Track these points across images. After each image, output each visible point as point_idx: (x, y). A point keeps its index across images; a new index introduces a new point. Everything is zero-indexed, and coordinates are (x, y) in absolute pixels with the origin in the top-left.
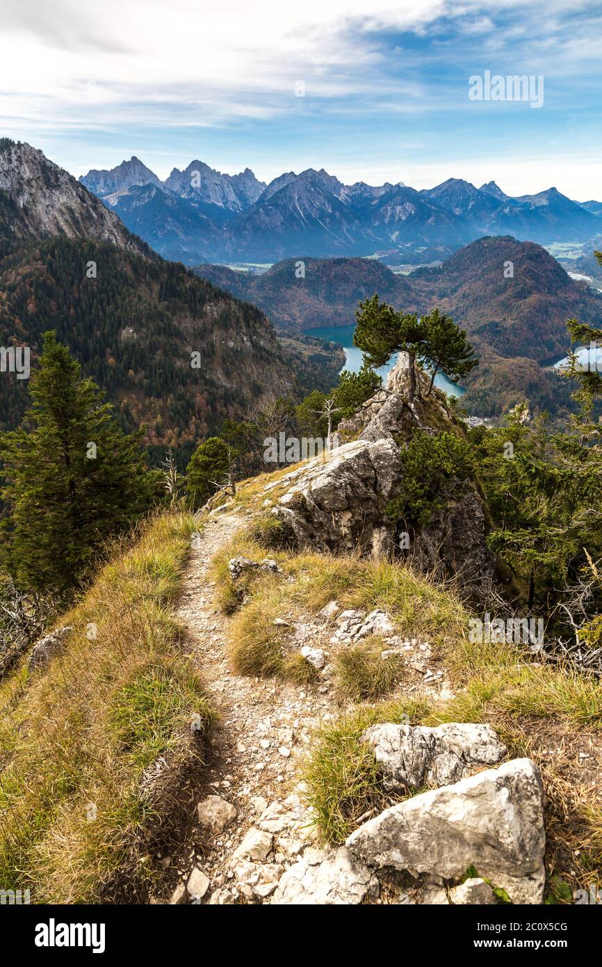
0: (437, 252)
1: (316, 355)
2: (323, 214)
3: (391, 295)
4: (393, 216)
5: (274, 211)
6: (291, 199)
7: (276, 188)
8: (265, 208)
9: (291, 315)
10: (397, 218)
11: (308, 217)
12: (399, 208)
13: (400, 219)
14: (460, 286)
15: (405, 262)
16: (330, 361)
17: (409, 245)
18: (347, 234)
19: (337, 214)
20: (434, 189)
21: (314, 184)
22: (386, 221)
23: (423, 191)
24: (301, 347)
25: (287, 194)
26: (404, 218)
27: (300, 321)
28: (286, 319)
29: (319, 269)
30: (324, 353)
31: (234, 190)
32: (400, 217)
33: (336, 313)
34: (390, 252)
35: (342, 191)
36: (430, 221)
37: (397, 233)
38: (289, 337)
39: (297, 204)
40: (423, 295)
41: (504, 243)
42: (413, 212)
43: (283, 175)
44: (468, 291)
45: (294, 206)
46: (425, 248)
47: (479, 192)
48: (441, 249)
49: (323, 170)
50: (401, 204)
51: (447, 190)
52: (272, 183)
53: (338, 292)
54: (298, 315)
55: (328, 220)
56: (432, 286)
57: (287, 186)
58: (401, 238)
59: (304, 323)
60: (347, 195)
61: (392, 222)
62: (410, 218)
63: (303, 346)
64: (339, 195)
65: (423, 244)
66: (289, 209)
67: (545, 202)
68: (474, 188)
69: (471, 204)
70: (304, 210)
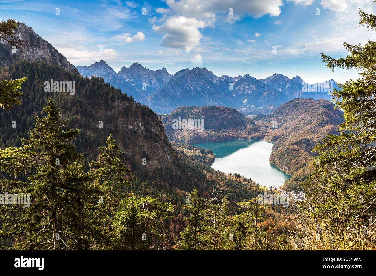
0: (269, 109)
1: (195, 156)
2: (204, 90)
4: (244, 91)
5: (176, 87)
7: (178, 76)
8: (172, 85)
9: (182, 136)
11: (196, 90)
12: (247, 87)
13: (248, 93)
15: (251, 114)
16: (204, 159)
17: (253, 106)
19: (212, 89)
20: (266, 79)
21: (199, 74)
22: (240, 93)
23: (260, 80)
24: (186, 151)
26: (250, 92)
27: (187, 139)
28: (179, 138)
29: (199, 111)
30: (201, 155)
31: (156, 78)
32: (247, 92)
33: (209, 135)
34: (242, 109)
35: (215, 79)
37: (246, 100)
38: (180, 146)
39: (189, 84)
40: (262, 128)
42: (255, 89)
43: (183, 70)
46: (262, 108)
49: (204, 68)
50: (248, 85)
51: (273, 79)
52: (177, 74)
53: (211, 124)
54: (186, 136)
55: (207, 92)
56: (267, 124)
57: (185, 75)
58: (248, 102)
59: (190, 140)
60: (217, 81)
61: (244, 95)
62: (253, 92)
63: (187, 150)
64: (214, 80)
65: (261, 105)
66: (185, 86)
68: (288, 78)
69: (287, 86)
70: (194, 87)
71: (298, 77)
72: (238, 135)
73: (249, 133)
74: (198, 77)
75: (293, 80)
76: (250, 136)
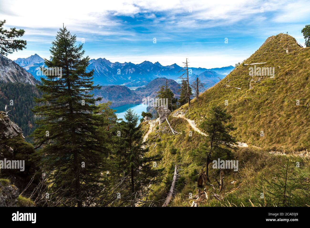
0: (143, 82)
2: (105, 72)
3: (130, 97)
4: (128, 72)
6: (94, 67)
10: (130, 73)
11: (101, 73)
12: (130, 70)
14: (152, 93)
15: (133, 86)
17: (134, 81)
18: (114, 78)
19: (110, 72)
20: (140, 64)
21: (101, 63)
22: (126, 73)
23: (137, 64)
25: (93, 66)
26: (132, 73)
35: (111, 65)
36: (140, 73)
37: (130, 77)
39: (96, 69)
41: (163, 79)
43: (91, 60)
44: (154, 94)
45: (95, 69)
46: (139, 81)
47: (154, 65)
48: (144, 82)
50: (131, 68)
51: (144, 64)
55: (107, 74)
56: (143, 93)
57: (93, 63)
58: (131, 79)
60: (113, 66)
61: (128, 74)
62: (134, 72)
64: (110, 66)
67: (173, 68)
68: (152, 63)
69: (152, 68)
70: (99, 71)
71: (158, 62)
72: (128, 102)
73: (134, 100)
74: (101, 64)
75: (155, 64)
76: (135, 102)
